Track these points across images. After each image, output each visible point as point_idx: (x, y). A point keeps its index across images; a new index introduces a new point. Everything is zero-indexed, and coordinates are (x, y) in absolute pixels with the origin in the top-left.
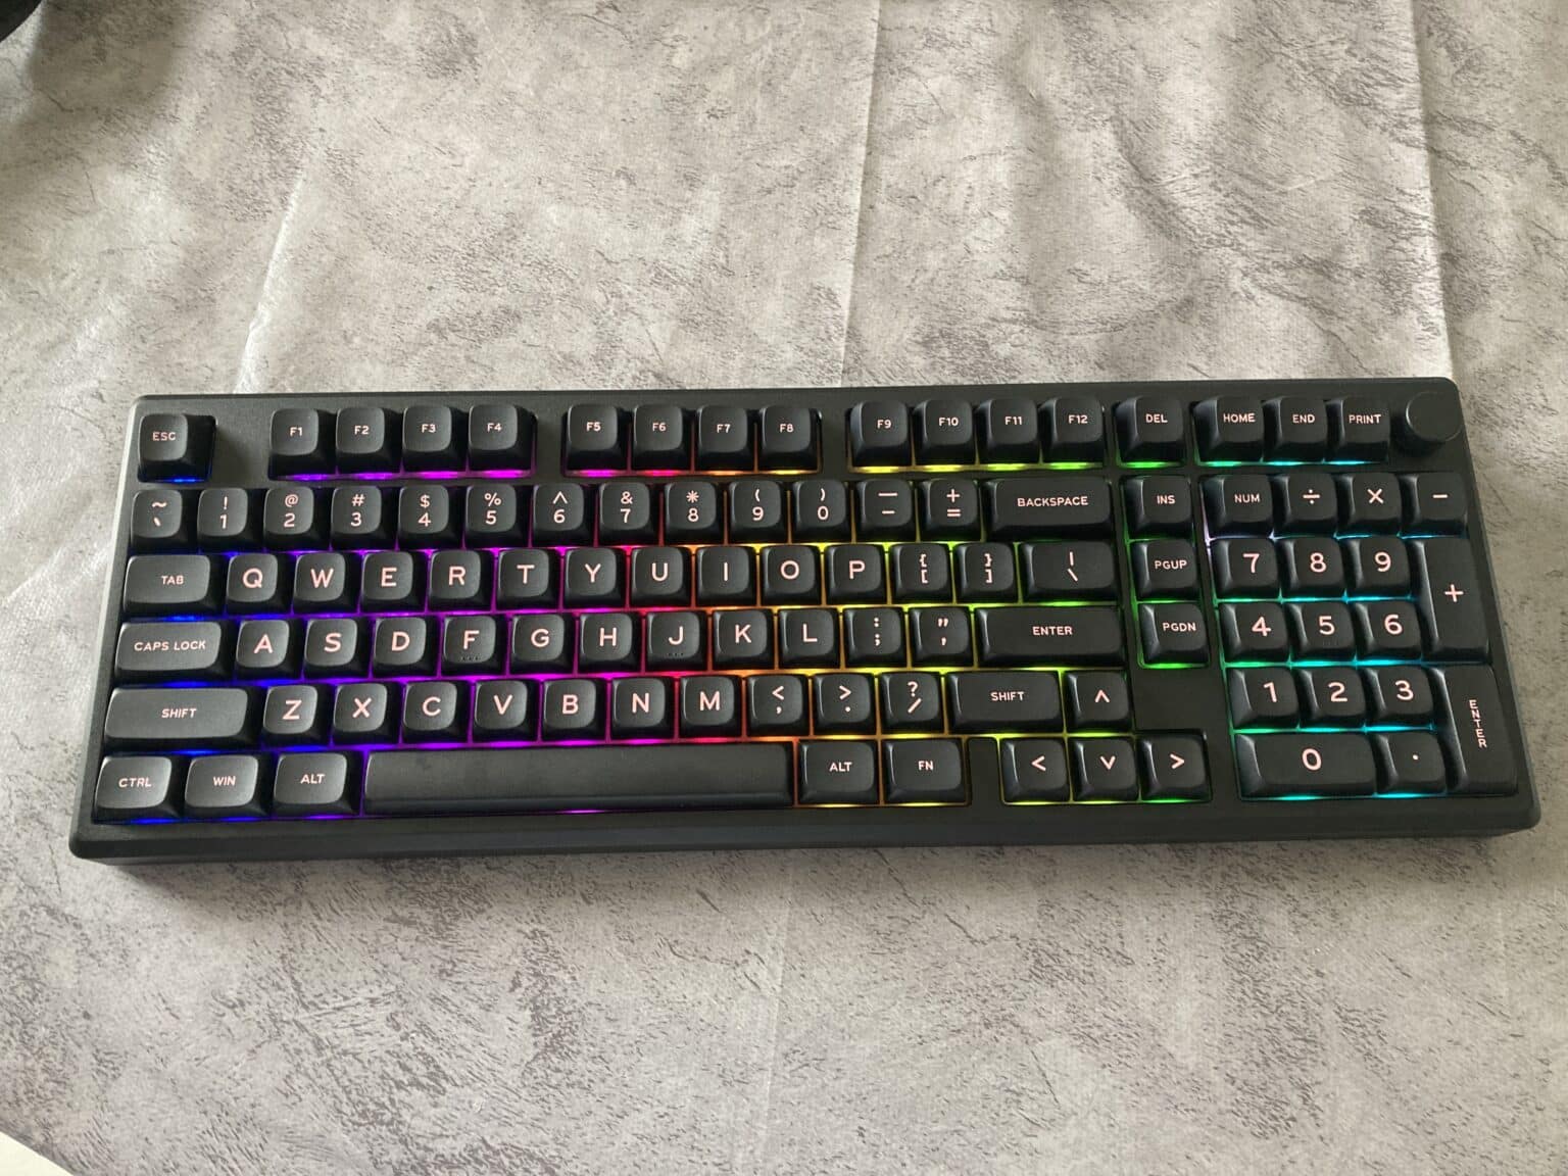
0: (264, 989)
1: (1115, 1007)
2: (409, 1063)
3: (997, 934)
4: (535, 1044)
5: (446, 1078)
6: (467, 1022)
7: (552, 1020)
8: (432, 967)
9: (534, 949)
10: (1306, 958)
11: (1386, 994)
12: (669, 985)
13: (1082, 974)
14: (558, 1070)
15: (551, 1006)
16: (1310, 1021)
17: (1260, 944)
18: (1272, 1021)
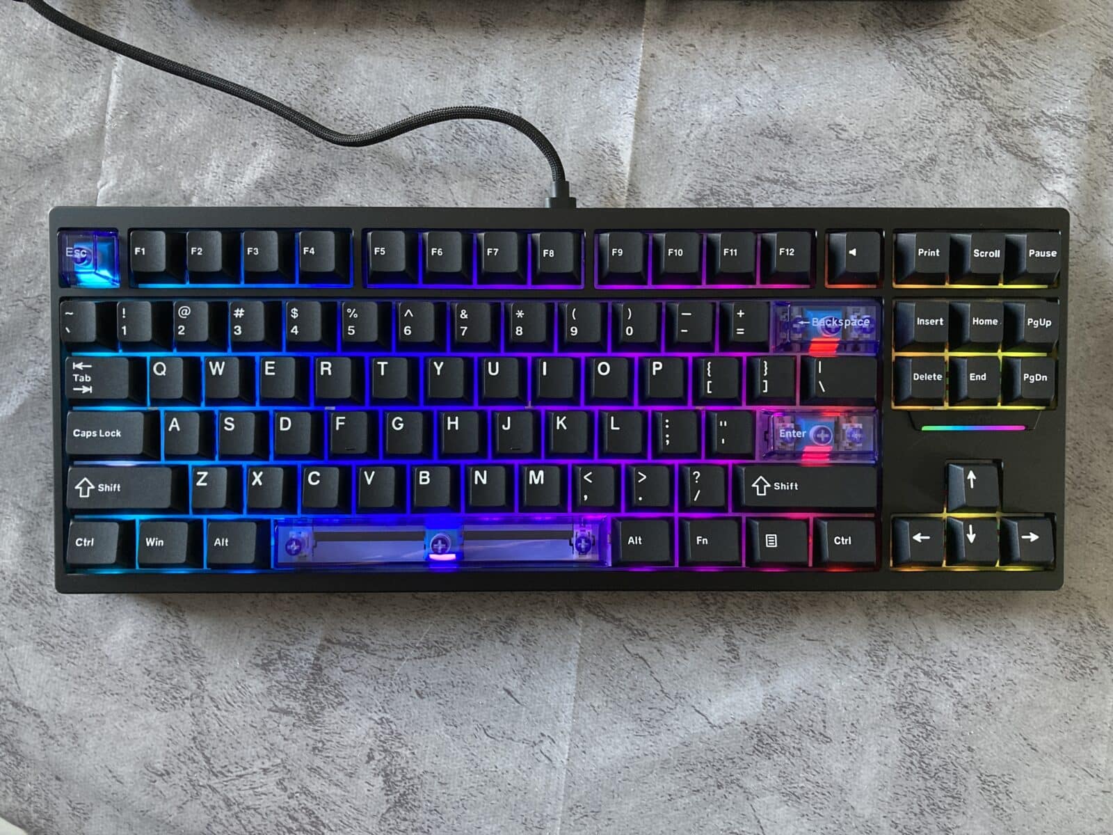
0: (182, 762)
1: (815, 773)
2: (296, 815)
3: (730, 720)
4: (387, 801)
5: (323, 825)
6: (336, 785)
7: (398, 784)
8: (307, 745)
9: (383, 732)
10: (962, 738)
11: (1017, 764)
12: (484, 759)
13: (792, 749)
14: (405, 820)
15: (397, 774)
16: (958, 784)
17: (929, 728)
18: (930, 783)
